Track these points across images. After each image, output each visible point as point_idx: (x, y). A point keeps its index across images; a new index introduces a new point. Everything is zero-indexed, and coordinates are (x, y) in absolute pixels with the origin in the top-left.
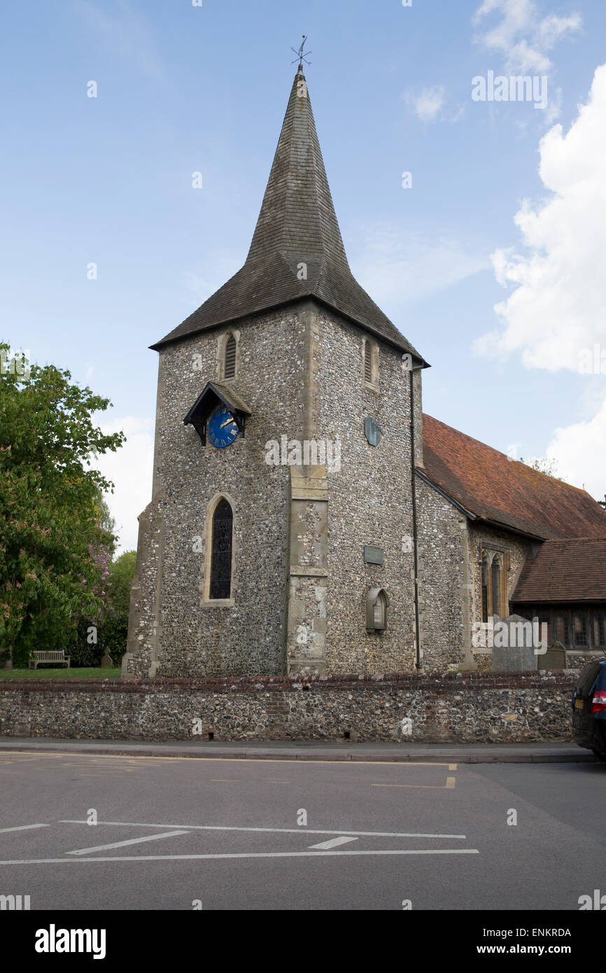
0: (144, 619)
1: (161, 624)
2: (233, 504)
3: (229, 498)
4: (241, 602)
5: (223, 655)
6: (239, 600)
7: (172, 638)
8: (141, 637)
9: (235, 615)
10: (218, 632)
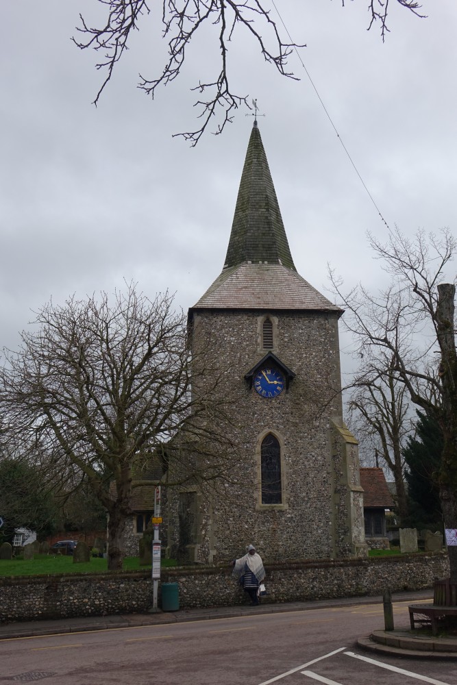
0: (205, 518)
1: (215, 522)
2: (282, 440)
3: (277, 434)
4: (294, 506)
5: (281, 543)
6: (292, 506)
7: (228, 532)
8: (203, 533)
9: (289, 516)
10: (274, 527)
